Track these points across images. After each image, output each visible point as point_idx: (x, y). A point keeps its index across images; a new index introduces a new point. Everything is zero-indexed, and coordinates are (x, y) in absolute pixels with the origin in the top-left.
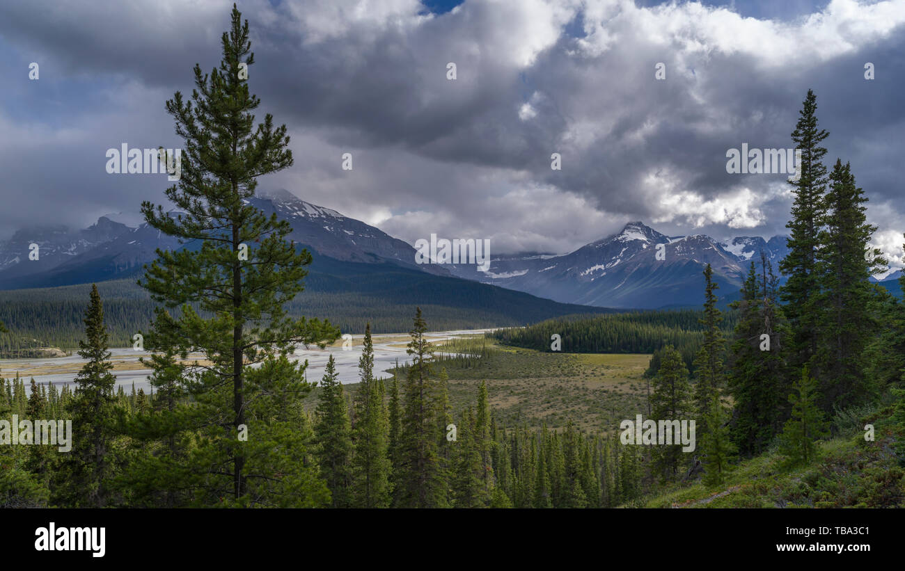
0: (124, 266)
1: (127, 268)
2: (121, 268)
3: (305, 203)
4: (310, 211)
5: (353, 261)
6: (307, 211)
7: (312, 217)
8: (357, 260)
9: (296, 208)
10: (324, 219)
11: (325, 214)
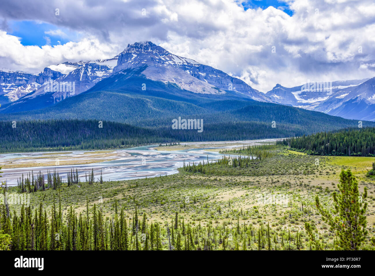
0: (59, 99)
1: (61, 100)
2: (57, 100)
3: (173, 55)
4: (177, 61)
5: (204, 93)
6: (174, 60)
7: (178, 65)
8: (206, 93)
9: (168, 59)
10: (186, 66)
11: (187, 62)
